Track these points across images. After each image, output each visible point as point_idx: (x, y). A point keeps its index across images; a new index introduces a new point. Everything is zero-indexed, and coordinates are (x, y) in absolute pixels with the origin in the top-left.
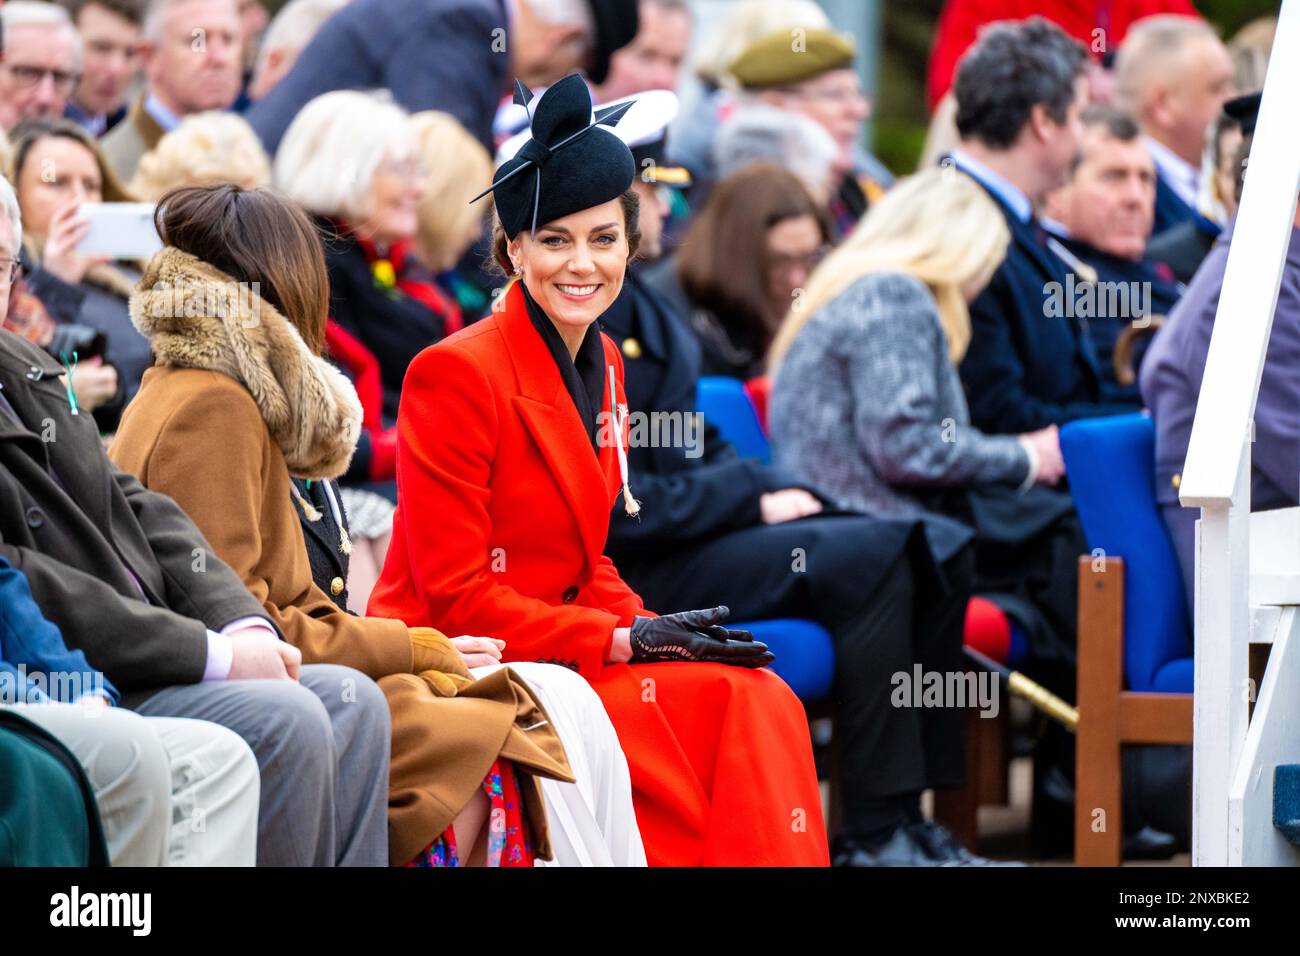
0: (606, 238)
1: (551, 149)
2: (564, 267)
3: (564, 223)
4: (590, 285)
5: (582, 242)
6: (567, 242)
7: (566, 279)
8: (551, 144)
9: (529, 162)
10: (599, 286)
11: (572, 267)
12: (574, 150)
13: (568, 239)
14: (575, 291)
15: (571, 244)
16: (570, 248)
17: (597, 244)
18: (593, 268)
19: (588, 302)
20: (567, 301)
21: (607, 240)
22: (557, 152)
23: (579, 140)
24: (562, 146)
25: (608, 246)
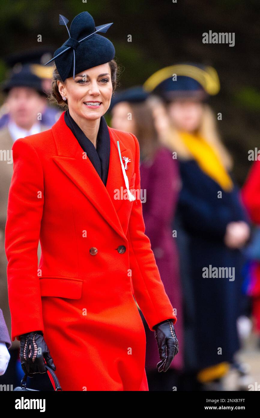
0: (104, 80)
1: (79, 42)
2: (87, 93)
3: (87, 73)
4: (98, 102)
6: (88, 82)
7: (88, 99)
8: (78, 39)
9: (70, 47)
10: (101, 102)
11: (90, 93)
12: (89, 42)
13: (89, 80)
14: (92, 104)
15: (90, 82)
16: (89, 85)
17: (101, 83)
18: (99, 93)
19: (98, 109)
20: (88, 109)
21: (105, 81)
22: (81, 43)
23: (90, 38)
24: (83, 40)
25: (106, 84)
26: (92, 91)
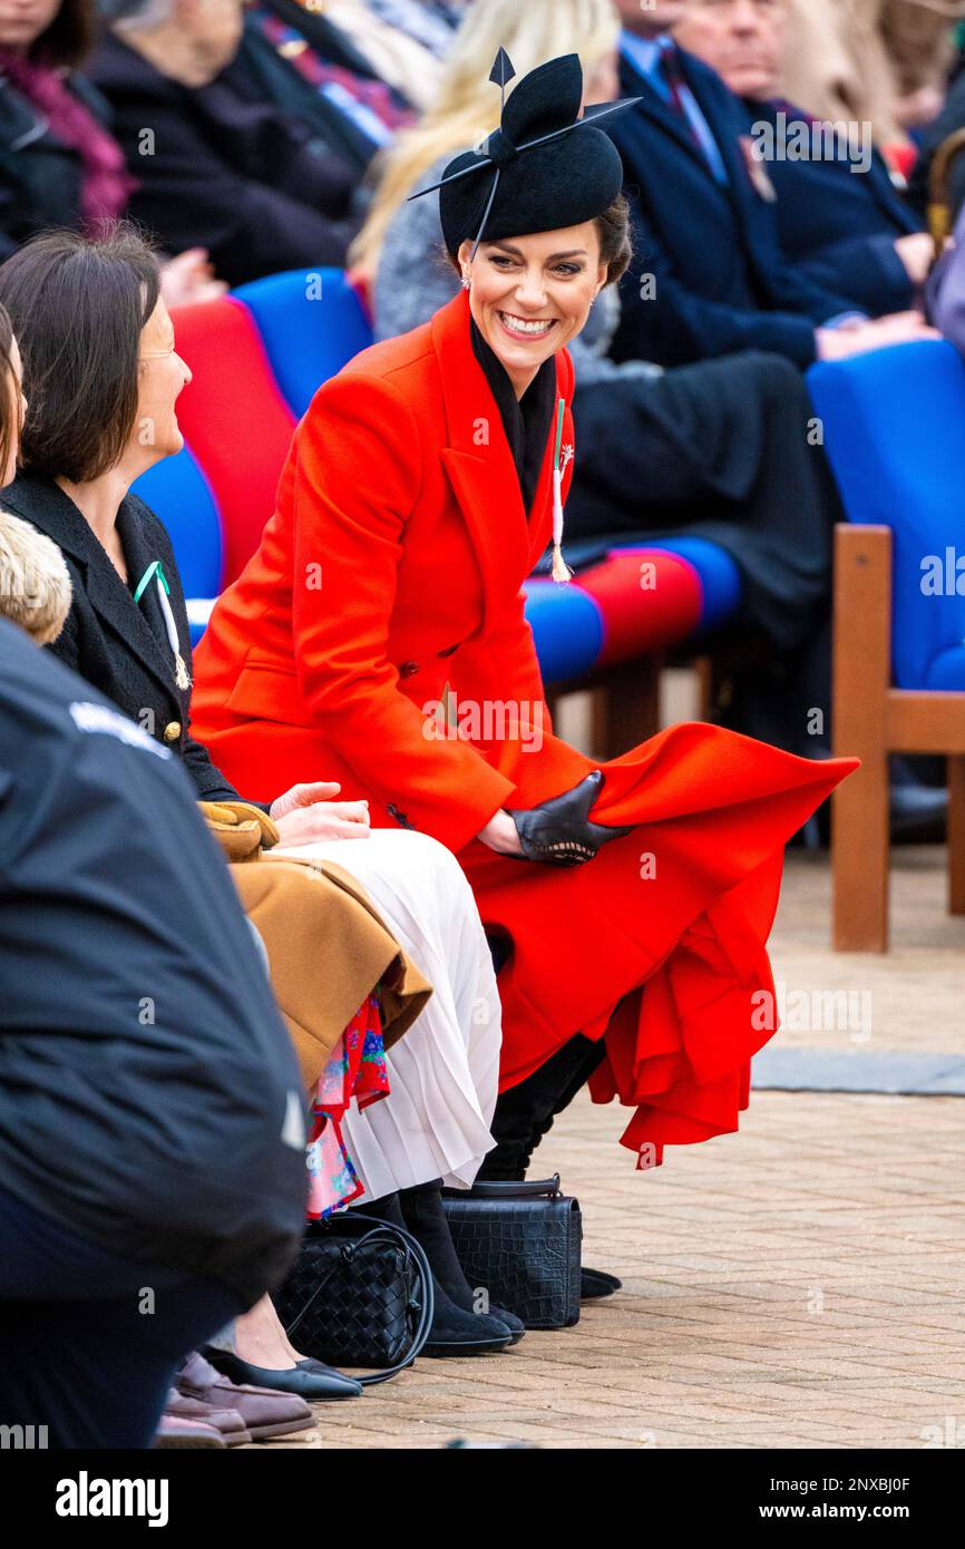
0: (565, 267)
1: (518, 149)
2: (510, 294)
3: (517, 243)
4: (540, 320)
5: (534, 268)
6: (518, 265)
7: (511, 308)
8: (519, 140)
9: (489, 160)
10: (554, 322)
12: (545, 155)
13: (522, 263)
14: (520, 325)
15: (524, 267)
16: (521, 272)
17: (555, 273)
18: (544, 301)
19: (536, 343)
20: (507, 337)
21: (568, 270)
22: (525, 154)
23: (557, 141)
24: (533, 145)
25: (569, 277)
26: (523, 290)
